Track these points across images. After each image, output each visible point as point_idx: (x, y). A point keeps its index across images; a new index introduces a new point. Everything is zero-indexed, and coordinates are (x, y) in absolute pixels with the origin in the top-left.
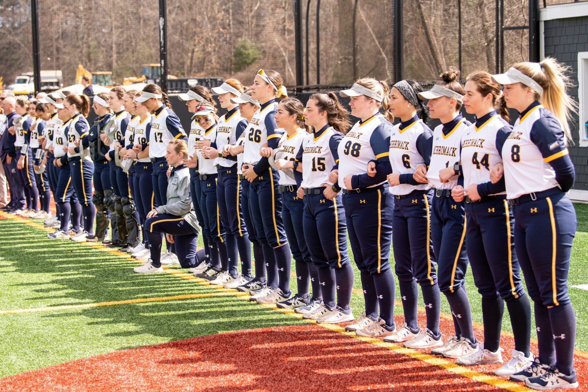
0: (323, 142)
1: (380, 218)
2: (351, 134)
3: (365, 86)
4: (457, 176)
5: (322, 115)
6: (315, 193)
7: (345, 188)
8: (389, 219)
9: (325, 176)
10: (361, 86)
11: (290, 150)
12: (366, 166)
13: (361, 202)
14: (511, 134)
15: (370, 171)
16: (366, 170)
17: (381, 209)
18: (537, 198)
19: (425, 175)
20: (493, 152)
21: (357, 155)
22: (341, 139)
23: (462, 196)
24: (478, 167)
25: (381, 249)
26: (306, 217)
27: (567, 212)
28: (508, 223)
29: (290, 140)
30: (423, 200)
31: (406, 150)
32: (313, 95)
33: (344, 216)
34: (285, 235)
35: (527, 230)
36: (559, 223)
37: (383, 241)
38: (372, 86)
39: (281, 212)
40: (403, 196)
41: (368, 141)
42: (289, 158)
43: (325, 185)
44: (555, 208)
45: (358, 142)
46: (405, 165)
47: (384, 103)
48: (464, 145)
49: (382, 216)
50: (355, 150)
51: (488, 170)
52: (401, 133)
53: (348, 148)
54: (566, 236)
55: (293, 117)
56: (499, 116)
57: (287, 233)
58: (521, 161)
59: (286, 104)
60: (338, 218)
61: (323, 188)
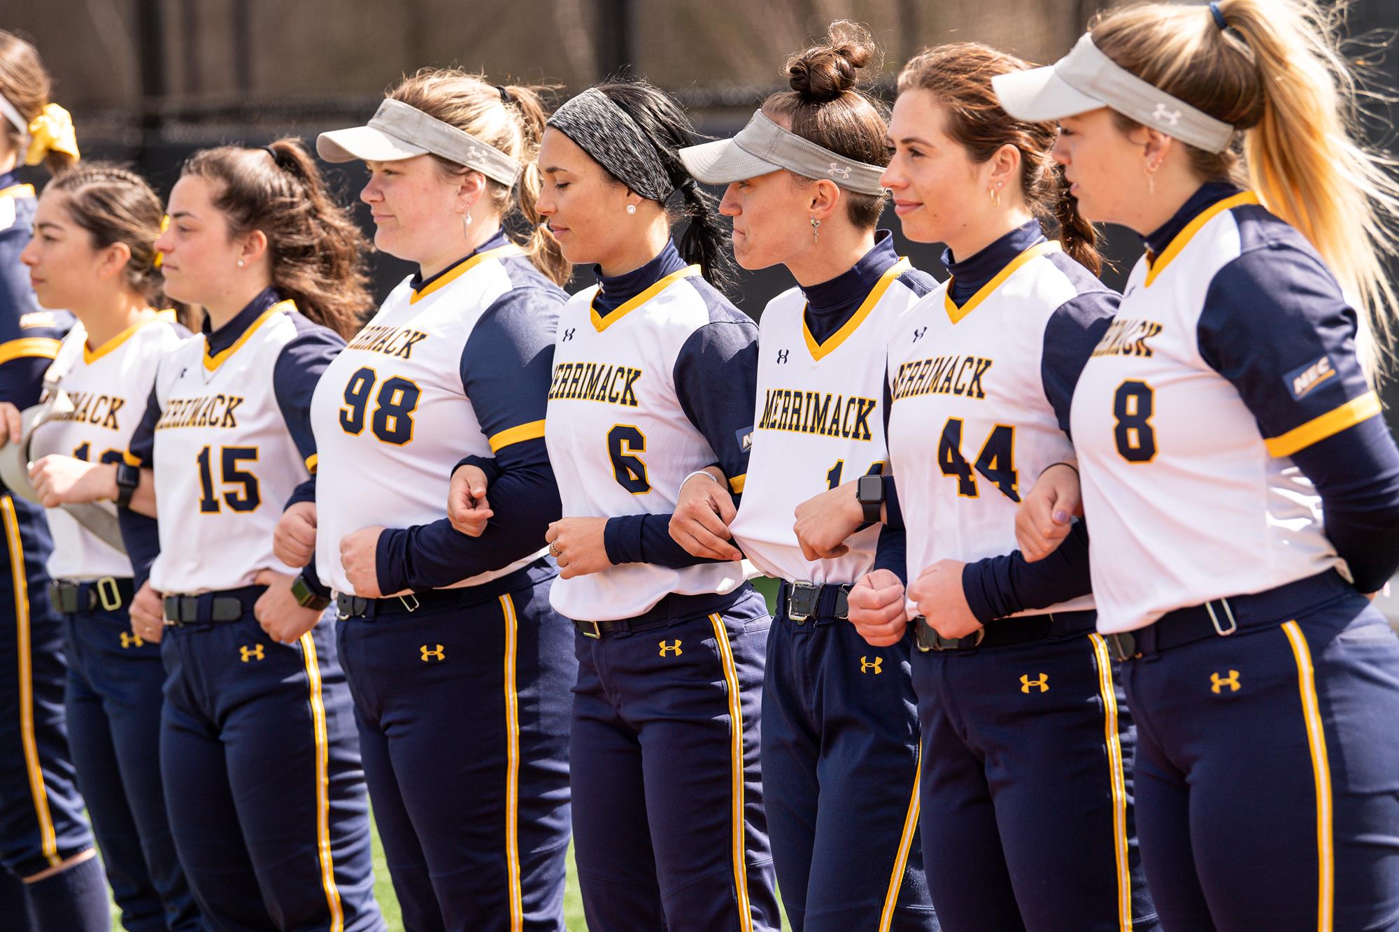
0: (247, 377)
1: (513, 728)
2: (376, 334)
3: (436, 110)
4: (875, 531)
5: (247, 250)
6: (218, 615)
7: (349, 590)
8: (557, 732)
9: (260, 533)
10: (417, 112)
11: (103, 411)
12: (445, 487)
13: (425, 654)
14: (1111, 333)
15: (461, 508)
16: (444, 505)
17: (520, 687)
18: (1238, 628)
19: (727, 522)
20: (1033, 417)
21: (402, 436)
22: (327, 362)
23: (900, 619)
24: (968, 489)
25: (524, 872)
26: (177, 728)
27: (1380, 691)
28: (1113, 744)
29: (102, 363)
30: (708, 642)
31: (628, 408)
32: (202, 155)
33: (348, 725)
34: (84, 818)
35: (1195, 775)
36: (1344, 739)
37: (533, 833)
38: (470, 113)
39: (59, 708)
40: (615, 623)
41: (454, 367)
42: (95, 452)
43: (264, 578)
44: (1326, 672)
45: (406, 374)
46: (622, 477)
47: (524, 191)
48: (901, 389)
49: (524, 718)
50: (394, 411)
51: (1015, 498)
52: (600, 329)
53: (356, 400)
54: (1380, 801)
55: (111, 258)
56: (1056, 246)
57: (92, 806)
58: (1159, 457)
59: (78, 193)
60: (329, 728)
61: (251, 593)
